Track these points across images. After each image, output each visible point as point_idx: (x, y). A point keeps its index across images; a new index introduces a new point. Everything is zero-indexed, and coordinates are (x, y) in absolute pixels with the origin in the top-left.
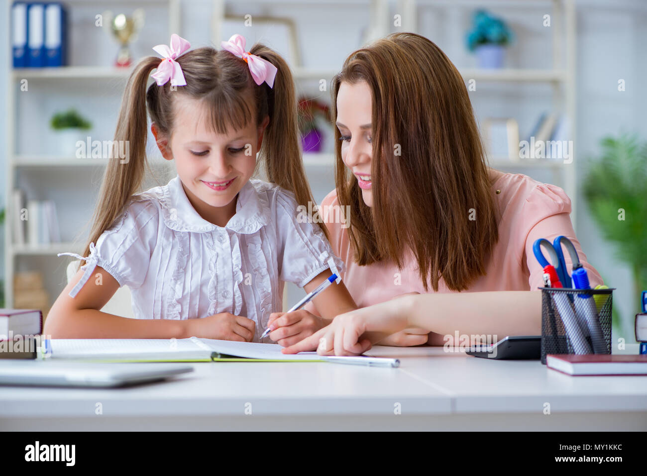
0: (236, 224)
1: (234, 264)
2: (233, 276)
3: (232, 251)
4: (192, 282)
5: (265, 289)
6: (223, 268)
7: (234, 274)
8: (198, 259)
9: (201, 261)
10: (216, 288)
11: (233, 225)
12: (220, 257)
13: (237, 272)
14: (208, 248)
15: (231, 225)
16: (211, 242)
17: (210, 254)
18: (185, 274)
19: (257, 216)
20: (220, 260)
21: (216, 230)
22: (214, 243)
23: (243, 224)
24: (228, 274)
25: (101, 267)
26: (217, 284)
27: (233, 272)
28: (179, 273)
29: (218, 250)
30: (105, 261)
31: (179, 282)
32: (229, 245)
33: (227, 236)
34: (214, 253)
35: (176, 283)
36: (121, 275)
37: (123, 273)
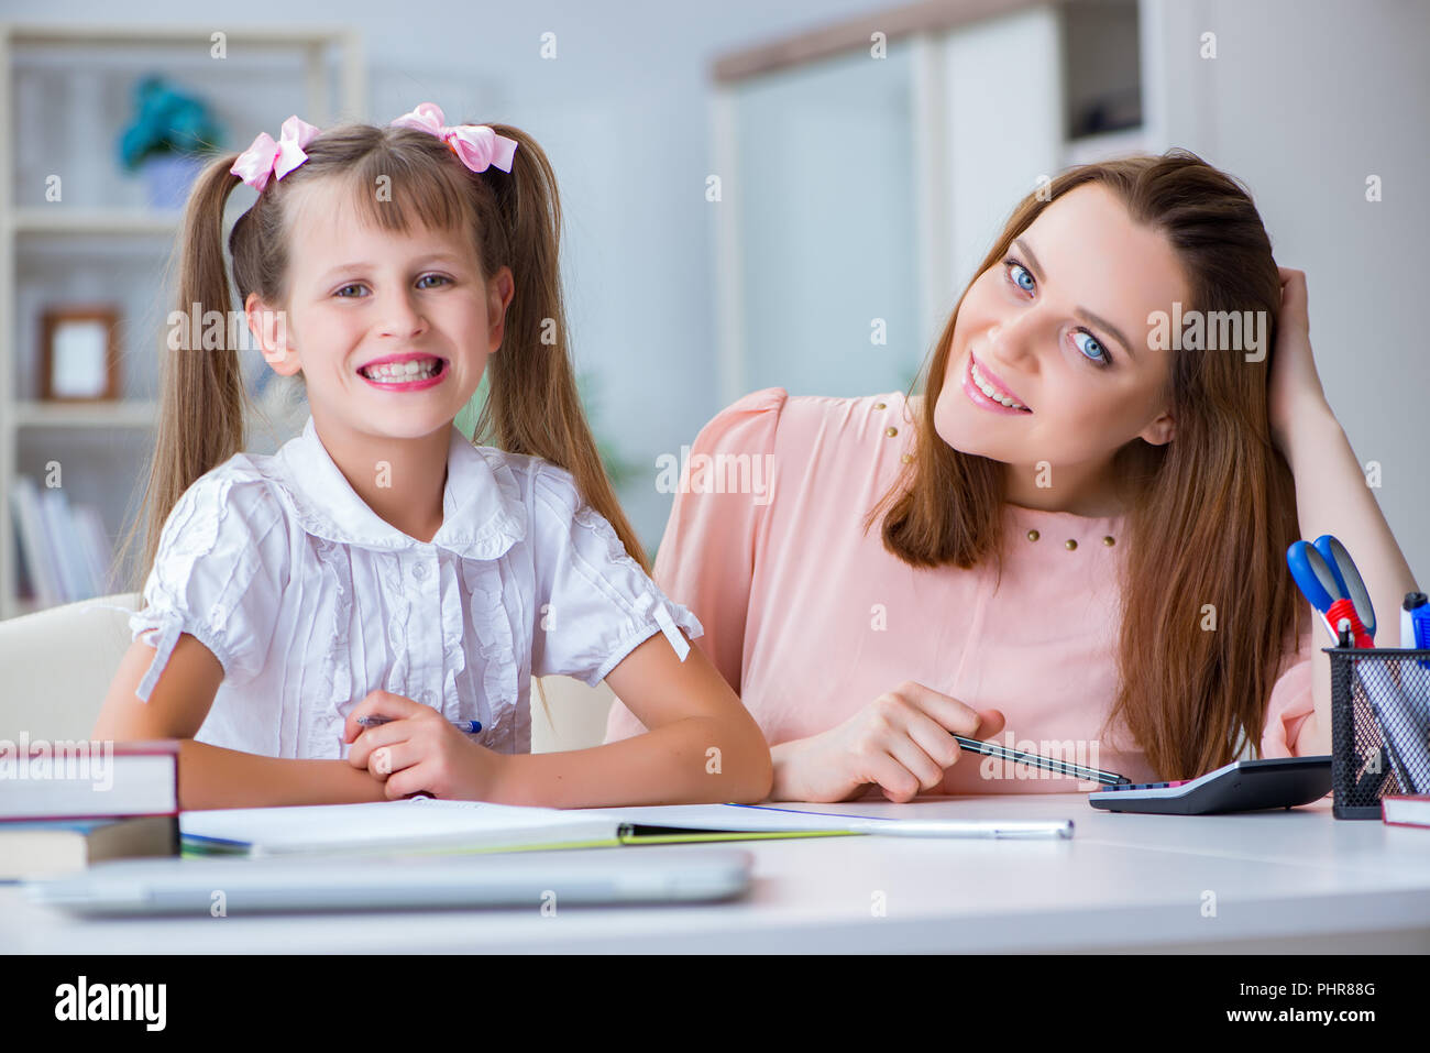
0: (457, 537)
1: (446, 630)
2: (444, 659)
3: (441, 601)
4: (366, 666)
5: (503, 697)
6: (423, 637)
7: (446, 654)
8: (373, 614)
9: (379, 618)
10: (405, 680)
11: (450, 538)
12: (416, 611)
13: (451, 647)
14: (388, 591)
15: (446, 540)
16: (395, 578)
17: (395, 605)
18: (349, 647)
19: (499, 519)
20: (414, 620)
21: (411, 549)
22: (402, 579)
23: (471, 537)
24: (434, 652)
25: (191, 635)
26: (409, 674)
27: (443, 648)
28: (337, 644)
29: (411, 595)
30: (198, 621)
31: (340, 666)
32: (438, 587)
33: (434, 564)
34: (403, 602)
35: (335, 666)
36: (232, 652)
37: (236, 648)
